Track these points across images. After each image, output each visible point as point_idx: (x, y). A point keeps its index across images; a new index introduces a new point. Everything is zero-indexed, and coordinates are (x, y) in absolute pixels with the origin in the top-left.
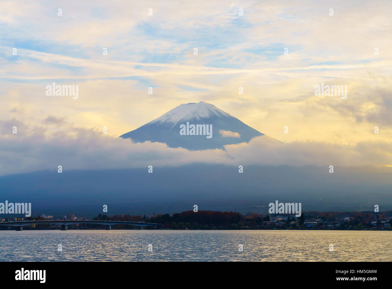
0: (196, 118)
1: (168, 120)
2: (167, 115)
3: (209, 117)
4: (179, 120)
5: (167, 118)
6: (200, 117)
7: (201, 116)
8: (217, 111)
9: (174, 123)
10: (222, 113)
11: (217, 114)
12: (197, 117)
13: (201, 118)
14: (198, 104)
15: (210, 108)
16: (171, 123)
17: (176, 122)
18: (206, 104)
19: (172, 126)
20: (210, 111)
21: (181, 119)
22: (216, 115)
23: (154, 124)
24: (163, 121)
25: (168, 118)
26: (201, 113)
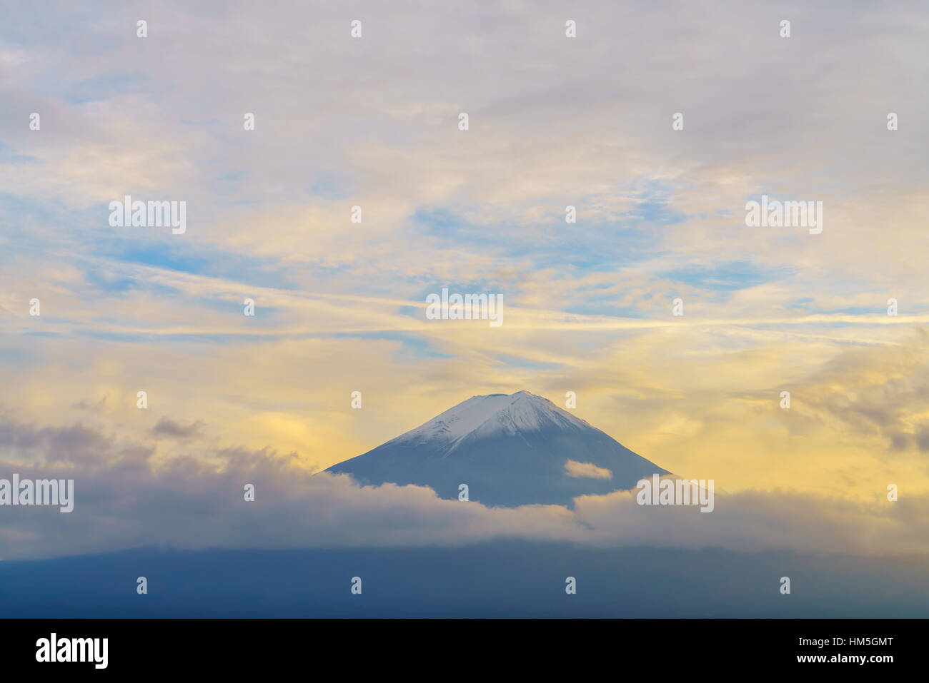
0: (508, 431)
1: (439, 433)
2: (438, 422)
3: (538, 427)
4: (466, 435)
5: (438, 429)
6: (517, 426)
7: (519, 424)
8: (557, 413)
9: (456, 441)
10: (568, 417)
11: (555, 420)
12: (510, 428)
13: (518, 430)
14: (513, 396)
15: (540, 406)
16: (448, 440)
17: (460, 438)
18: (531, 398)
19: (449, 449)
20: (541, 414)
21: (472, 433)
22: (555, 425)
23: (407, 441)
24: (430, 434)
25: (440, 428)
26: (519, 419)
